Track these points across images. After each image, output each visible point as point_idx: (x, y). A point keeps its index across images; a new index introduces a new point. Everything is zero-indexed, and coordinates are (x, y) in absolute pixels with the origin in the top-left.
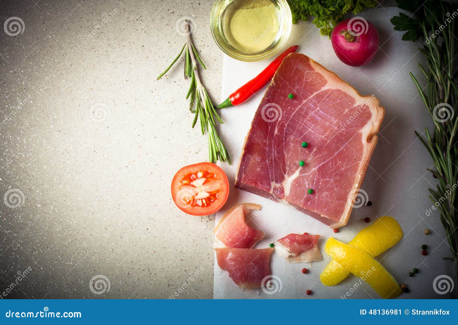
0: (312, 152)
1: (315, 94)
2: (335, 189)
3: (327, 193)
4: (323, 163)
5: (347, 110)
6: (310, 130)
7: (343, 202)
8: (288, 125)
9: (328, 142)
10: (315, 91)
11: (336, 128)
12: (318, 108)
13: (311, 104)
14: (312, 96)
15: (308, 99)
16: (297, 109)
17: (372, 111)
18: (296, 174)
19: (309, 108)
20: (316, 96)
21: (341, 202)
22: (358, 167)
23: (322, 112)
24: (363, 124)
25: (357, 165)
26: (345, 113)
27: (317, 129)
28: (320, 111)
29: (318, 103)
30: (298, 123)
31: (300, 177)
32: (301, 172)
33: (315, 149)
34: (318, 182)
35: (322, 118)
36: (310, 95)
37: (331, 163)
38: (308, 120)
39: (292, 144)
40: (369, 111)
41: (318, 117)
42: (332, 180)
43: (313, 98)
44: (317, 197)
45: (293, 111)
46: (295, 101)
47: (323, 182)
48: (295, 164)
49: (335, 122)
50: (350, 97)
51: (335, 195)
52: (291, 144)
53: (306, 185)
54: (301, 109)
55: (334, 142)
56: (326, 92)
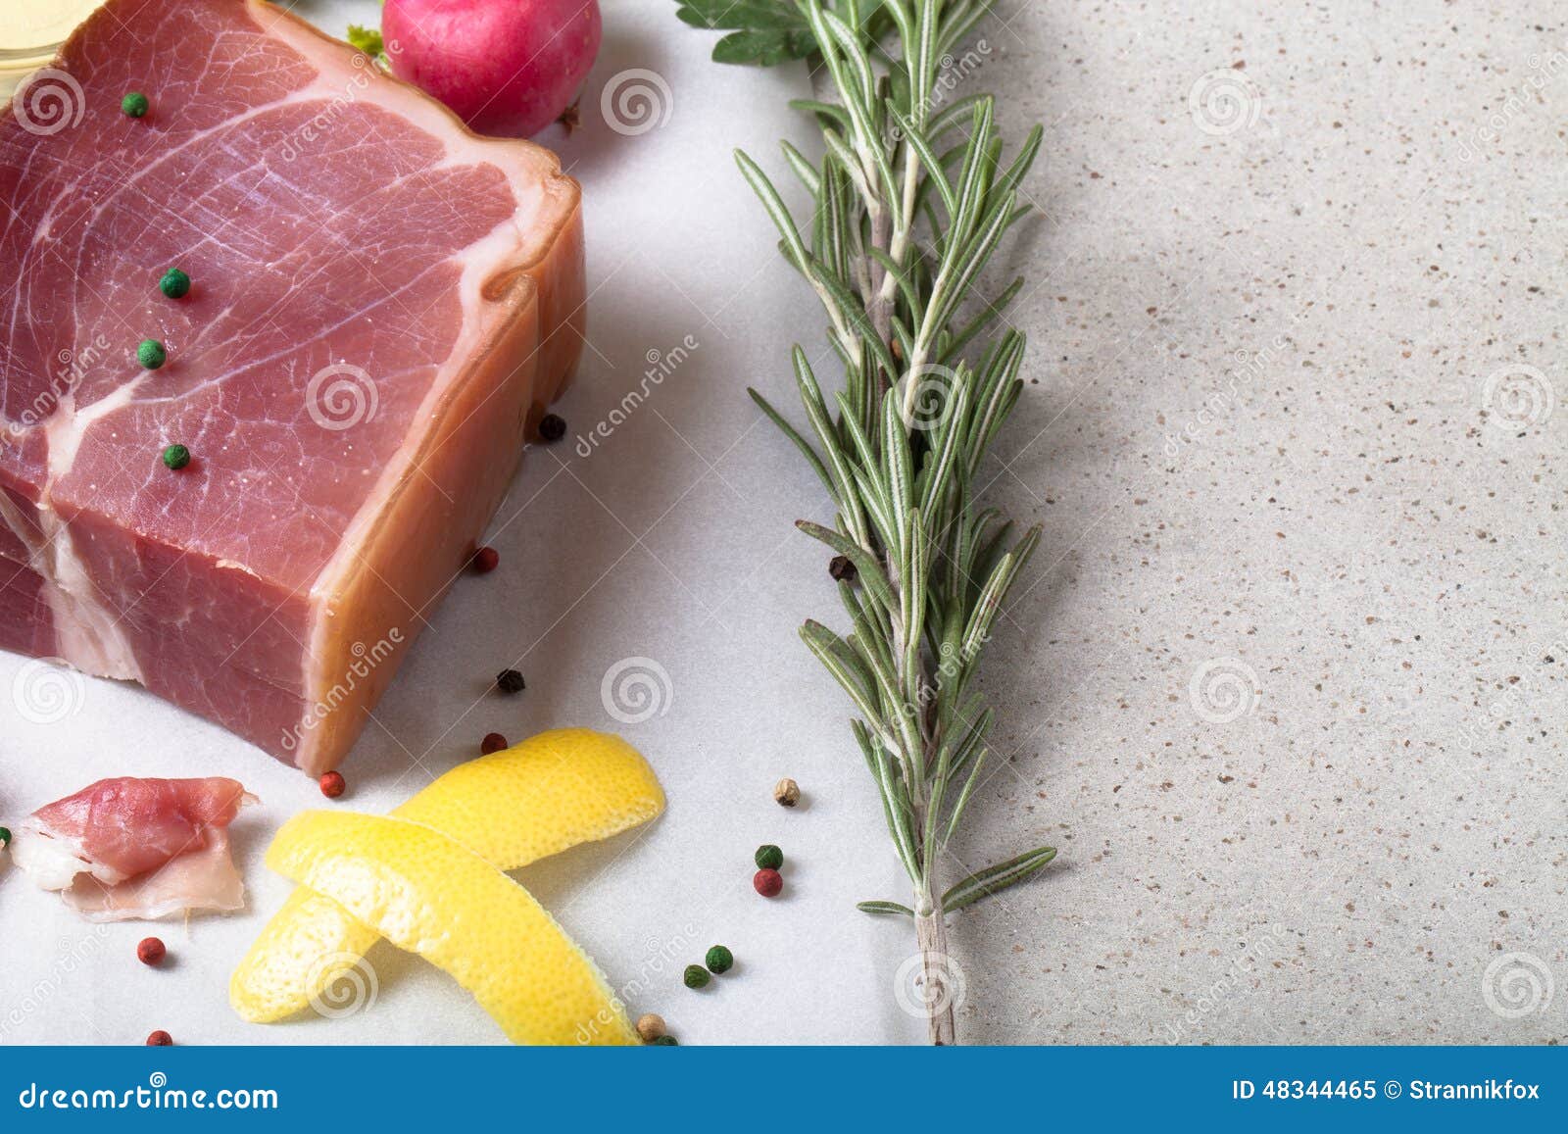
0: (208, 321)
1: (252, 113)
2: (299, 457)
3: (262, 474)
4: (258, 362)
5: (398, 181)
6: (211, 238)
7: (334, 513)
8: (108, 214)
9: (293, 288)
10: (256, 104)
11: (336, 238)
12: (262, 163)
13: (228, 149)
14: (237, 120)
15: (216, 129)
16: (159, 160)
17: (518, 192)
18: (120, 398)
19: (215, 163)
20: (256, 119)
21: (328, 512)
22: (430, 386)
23: (277, 178)
24: (471, 235)
25: (427, 379)
26: (387, 189)
27: (245, 238)
28: (270, 173)
29: (264, 144)
30: (155, 211)
31: (133, 407)
32: (140, 393)
33: (227, 312)
34: (220, 430)
35: (276, 198)
36: (230, 116)
37: (293, 363)
38: (207, 204)
39: (114, 286)
40: (508, 190)
41: (254, 195)
42: (290, 426)
43: (245, 126)
44: (205, 488)
45: (141, 166)
46: (153, 131)
47: (244, 432)
48: (118, 362)
49: (336, 215)
50: (418, 134)
51: (297, 481)
52: (112, 283)
53: (158, 440)
54: (179, 163)
55: (321, 291)
56: (308, 111)
